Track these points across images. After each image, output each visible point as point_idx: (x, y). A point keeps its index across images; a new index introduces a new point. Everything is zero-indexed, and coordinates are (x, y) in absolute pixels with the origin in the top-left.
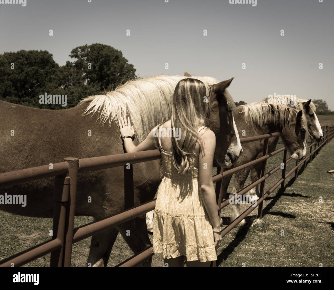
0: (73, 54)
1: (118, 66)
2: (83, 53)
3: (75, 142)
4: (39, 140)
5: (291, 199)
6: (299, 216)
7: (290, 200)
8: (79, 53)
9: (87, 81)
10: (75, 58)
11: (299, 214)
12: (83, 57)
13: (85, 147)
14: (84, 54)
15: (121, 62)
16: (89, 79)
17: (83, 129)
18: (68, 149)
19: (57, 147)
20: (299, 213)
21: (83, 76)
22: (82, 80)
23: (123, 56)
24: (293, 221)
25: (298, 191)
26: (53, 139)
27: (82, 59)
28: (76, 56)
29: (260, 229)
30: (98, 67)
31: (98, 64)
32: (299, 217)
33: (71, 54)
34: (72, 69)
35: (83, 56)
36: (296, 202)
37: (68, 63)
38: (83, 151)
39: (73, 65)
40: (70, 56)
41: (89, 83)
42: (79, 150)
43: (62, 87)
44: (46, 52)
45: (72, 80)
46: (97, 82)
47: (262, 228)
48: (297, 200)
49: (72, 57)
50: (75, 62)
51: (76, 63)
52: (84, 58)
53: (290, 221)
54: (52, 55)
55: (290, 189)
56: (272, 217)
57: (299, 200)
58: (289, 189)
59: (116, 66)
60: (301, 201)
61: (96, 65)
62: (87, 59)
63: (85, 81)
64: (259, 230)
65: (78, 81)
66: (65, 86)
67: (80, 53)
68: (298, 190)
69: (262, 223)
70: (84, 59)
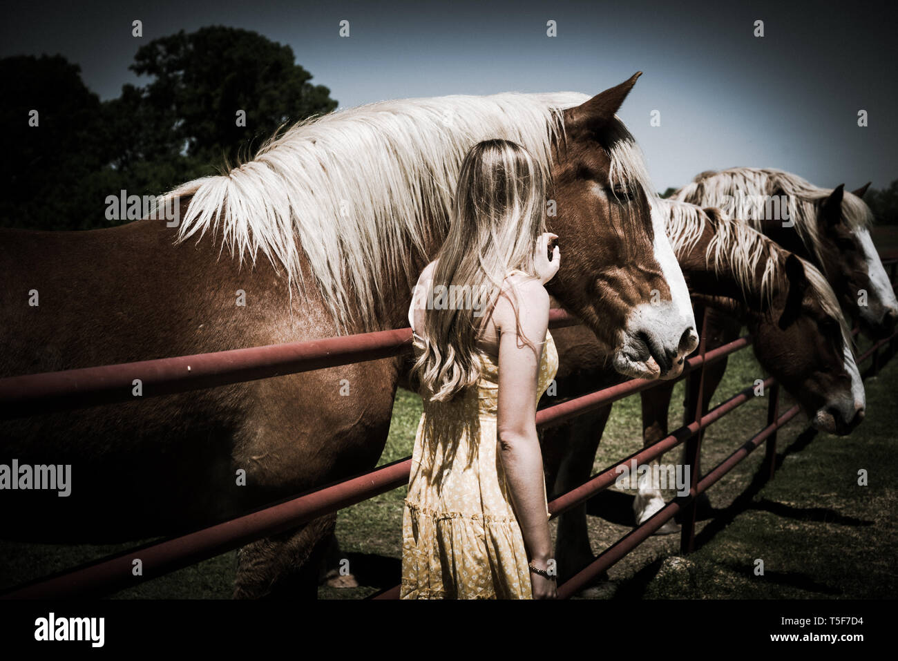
0: (141, 63)
1: (282, 92)
2: (173, 57)
3: (176, 317)
4: (85, 324)
5: (798, 492)
6: (816, 542)
7: (795, 493)
8: (160, 58)
9: (187, 146)
10: (150, 73)
11: (816, 537)
12: (172, 71)
13: (203, 329)
14: (174, 60)
15: (290, 82)
16: (194, 139)
17: (189, 277)
18: (160, 341)
19: (132, 337)
20: (818, 535)
21: (174, 128)
22: (173, 141)
23: (297, 62)
24: (794, 560)
25: (822, 465)
26: (120, 318)
27: (171, 75)
28: (152, 69)
29: (681, 588)
30: (218, 99)
31: (219, 91)
32: (816, 548)
33: (135, 63)
34: (141, 109)
35: (172, 67)
36: (812, 500)
37: (129, 90)
38: (198, 340)
39: (145, 95)
40: (132, 68)
41: (194, 150)
42: (187, 340)
43: (114, 167)
44: (60, 61)
45: (141, 143)
46: (217, 145)
47: (687, 583)
48: (816, 494)
49: (139, 71)
50: (148, 86)
51: (152, 88)
52: (176, 73)
53: (784, 561)
54: (76, 68)
55: (798, 459)
56: (730, 547)
57: (820, 494)
58: (793, 461)
59: (276, 93)
60: (828, 495)
61: (213, 94)
62: (185, 76)
63: (183, 143)
64: (678, 591)
65: (160, 146)
66: (122, 161)
67: (164, 57)
68: (824, 461)
69: (689, 569)
70: (176, 77)
